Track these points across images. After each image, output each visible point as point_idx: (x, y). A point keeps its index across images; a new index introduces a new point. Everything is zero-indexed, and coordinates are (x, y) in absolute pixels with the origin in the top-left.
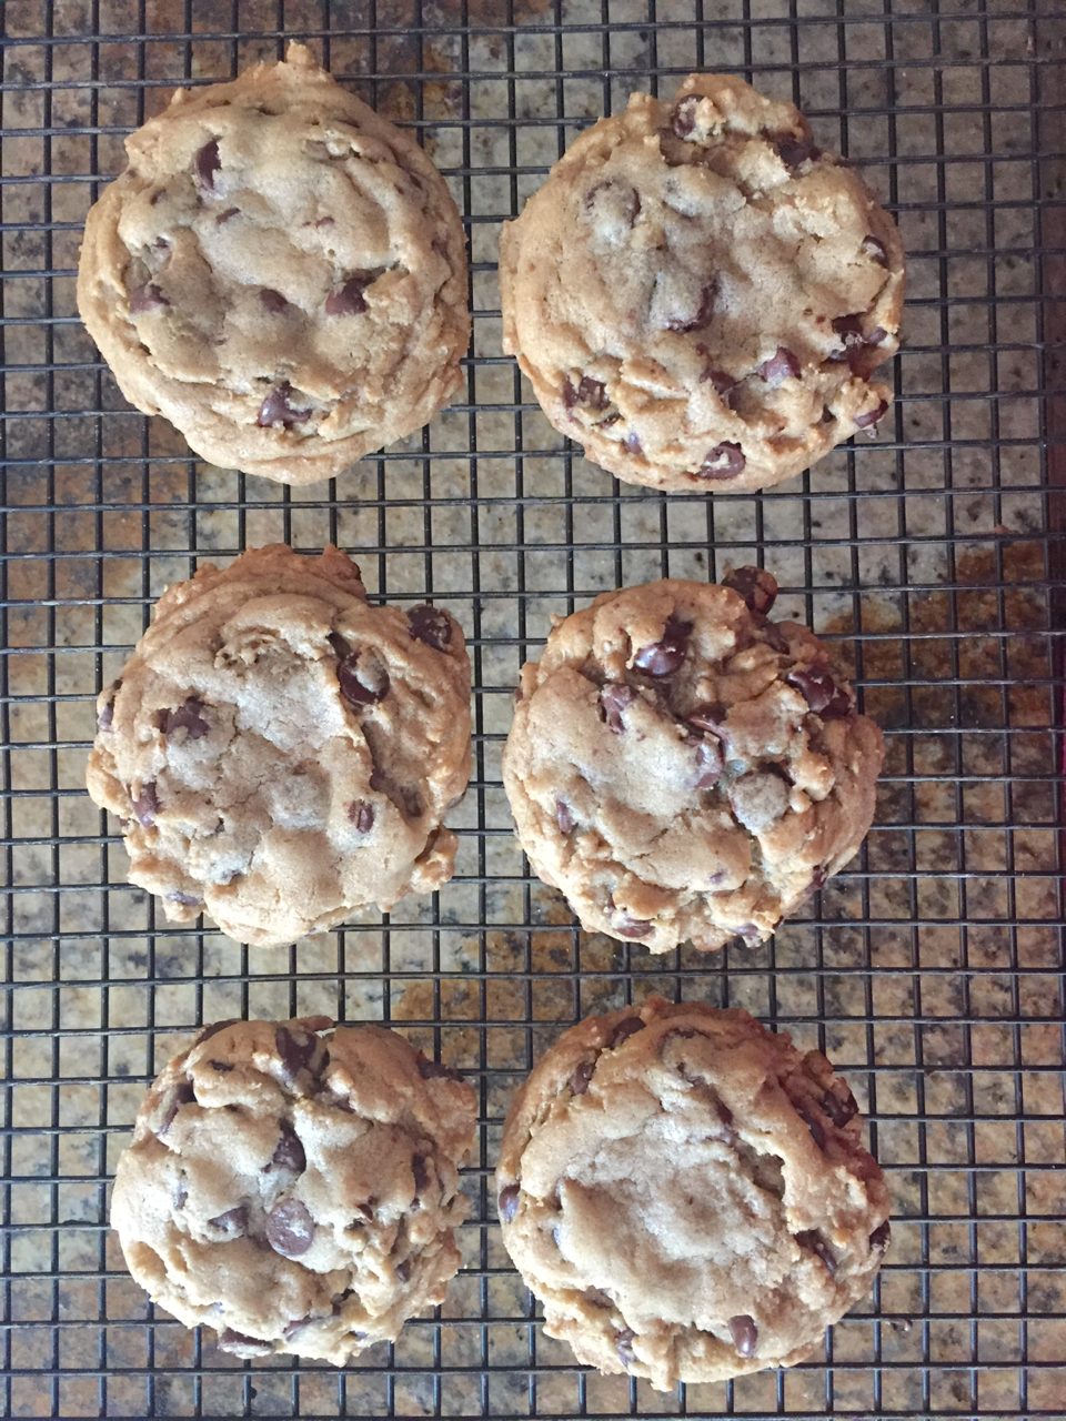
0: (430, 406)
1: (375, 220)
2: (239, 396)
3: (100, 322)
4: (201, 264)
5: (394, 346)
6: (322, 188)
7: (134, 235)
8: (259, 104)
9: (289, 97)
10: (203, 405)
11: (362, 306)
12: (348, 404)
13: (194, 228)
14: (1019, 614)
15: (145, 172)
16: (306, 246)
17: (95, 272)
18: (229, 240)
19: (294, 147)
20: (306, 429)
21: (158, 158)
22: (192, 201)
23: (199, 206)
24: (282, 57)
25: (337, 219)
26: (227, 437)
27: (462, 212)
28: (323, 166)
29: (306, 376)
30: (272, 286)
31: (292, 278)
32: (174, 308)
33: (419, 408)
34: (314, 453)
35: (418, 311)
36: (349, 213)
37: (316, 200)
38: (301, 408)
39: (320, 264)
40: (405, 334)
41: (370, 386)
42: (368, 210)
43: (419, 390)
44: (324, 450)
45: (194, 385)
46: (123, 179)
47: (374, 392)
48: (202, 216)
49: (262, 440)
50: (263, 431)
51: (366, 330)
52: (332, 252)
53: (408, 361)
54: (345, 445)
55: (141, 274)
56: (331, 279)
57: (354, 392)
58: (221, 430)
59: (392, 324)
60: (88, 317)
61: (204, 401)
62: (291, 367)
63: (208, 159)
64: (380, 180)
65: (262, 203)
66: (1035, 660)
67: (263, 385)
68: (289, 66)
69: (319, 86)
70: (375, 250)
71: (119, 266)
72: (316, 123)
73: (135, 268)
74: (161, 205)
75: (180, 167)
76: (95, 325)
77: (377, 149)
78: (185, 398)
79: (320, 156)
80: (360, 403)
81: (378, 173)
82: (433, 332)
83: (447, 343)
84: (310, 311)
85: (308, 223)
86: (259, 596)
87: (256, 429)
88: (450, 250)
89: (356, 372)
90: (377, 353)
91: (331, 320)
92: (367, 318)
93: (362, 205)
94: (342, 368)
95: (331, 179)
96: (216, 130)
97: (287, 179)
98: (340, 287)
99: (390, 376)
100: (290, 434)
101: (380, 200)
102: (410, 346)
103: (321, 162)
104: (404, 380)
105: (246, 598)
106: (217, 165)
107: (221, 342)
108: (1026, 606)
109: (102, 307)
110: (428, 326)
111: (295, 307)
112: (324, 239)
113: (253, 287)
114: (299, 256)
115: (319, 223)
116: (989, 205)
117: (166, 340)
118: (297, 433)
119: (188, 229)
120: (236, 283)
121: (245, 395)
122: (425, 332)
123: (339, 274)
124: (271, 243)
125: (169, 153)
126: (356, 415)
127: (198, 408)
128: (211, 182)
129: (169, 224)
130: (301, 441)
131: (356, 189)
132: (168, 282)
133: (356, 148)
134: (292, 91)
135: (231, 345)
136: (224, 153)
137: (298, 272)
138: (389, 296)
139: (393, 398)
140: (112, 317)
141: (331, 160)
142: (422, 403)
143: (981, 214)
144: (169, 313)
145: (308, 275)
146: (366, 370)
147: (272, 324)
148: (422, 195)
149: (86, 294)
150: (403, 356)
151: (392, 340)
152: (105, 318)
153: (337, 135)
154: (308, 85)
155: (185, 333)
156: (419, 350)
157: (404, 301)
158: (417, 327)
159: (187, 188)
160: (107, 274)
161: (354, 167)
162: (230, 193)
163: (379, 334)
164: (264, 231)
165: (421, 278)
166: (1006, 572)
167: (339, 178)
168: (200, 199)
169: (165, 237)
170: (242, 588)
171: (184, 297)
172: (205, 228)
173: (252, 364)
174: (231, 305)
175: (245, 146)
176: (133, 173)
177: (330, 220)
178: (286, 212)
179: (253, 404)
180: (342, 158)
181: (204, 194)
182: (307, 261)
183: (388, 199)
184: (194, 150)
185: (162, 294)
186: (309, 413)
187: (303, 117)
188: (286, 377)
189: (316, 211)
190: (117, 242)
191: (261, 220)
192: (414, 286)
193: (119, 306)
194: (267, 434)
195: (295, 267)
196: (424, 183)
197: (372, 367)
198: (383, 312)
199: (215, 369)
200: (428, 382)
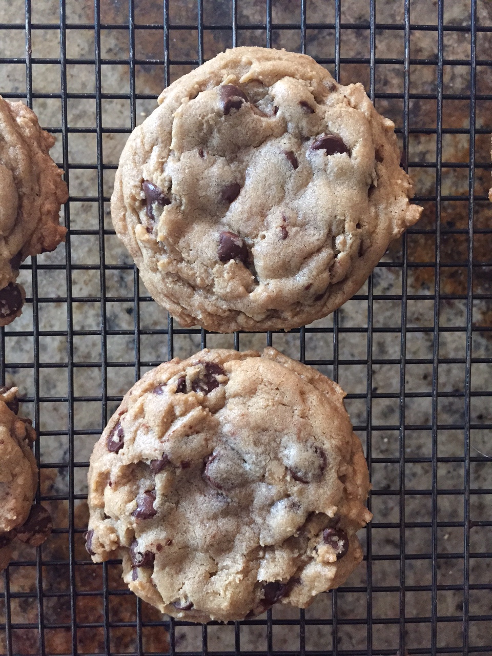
0: (164, 304)
1: (285, 269)
2: (161, 167)
3: (223, 63)
4: (259, 139)
5: (198, 281)
6: (311, 231)
7: (281, 90)
8: (375, 184)
9: (382, 206)
10: (157, 139)
11: (224, 259)
12: (157, 248)
13: (286, 135)
14: (124, 635)
15: (332, 98)
16: (270, 218)
17: (259, 59)
18: (274, 160)
19: (339, 210)
20: (143, 215)
21: (337, 109)
22: (305, 132)
23: (302, 138)
24: (412, 201)
25: (285, 242)
26: (137, 157)
27: (307, 326)
28: (326, 231)
29: (173, 217)
30: (243, 192)
31: (246, 207)
32: (223, 119)
33: (162, 296)
34: (128, 220)
35: (224, 298)
36: (290, 250)
37: (303, 226)
38: (155, 213)
39: (256, 228)
40: (208, 289)
41: (168, 263)
42: (293, 264)
43: (172, 297)
44: (130, 227)
45: (170, 133)
46: (329, 81)
47: (164, 266)
48: (294, 140)
49: (132, 183)
50: (138, 183)
51: (207, 262)
52: (264, 237)
53: (189, 290)
54: (134, 243)
55: (257, 94)
56: (247, 236)
57: (165, 252)
58: (141, 152)
59: (213, 280)
60: (230, 54)
61: (160, 140)
62: (181, 205)
63: (334, 145)
64: (314, 273)
65: (303, 185)
66: (96, 644)
67: (167, 184)
68: (404, 207)
69: (389, 228)
70: (265, 268)
71: (260, 77)
72: (359, 226)
73: (261, 90)
74: (300, 110)
75: (330, 124)
76: (222, 59)
77: (339, 270)
78: (161, 125)
79: (334, 228)
80: (158, 255)
81: (320, 272)
82: (210, 309)
83: (205, 318)
84: (224, 220)
85: (285, 220)
86: (15, 178)
87: (140, 178)
88: (274, 320)
89: (179, 253)
90: (192, 269)
91: (216, 235)
92: (216, 262)
93: (296, 260)
94: (182, 243)
95: (316, 237)
96: (355, 152)
97: (317, 205)
98: (239, 243)
99: (178, 278)
100: (137, 204)
101: (301, 273)
102: (201, 292)
103: (330, 231)
104: (177, 287)
105: (13, 169)
106: (329, 153)
107: (202, 155)
108: (129, 639)
109: (234, 64)
110: (215, 305)
111: (227, 208)
112: (272, 232)
113: (243, 179)
114: (262, 212)
115: (283, 228)
116: (370, 621)
117: (198, 112)
118: (140, 208)
119: (285, 130)
120: (247, 166)
121: (162, 171)
122: (210, 304)
123: (250, 242)
124: (274, 191)
125: (340, 116)
126: (150, 252)
127: (155, 136)
128: (317, 148)
129: (287, 115)
130: (135, 212)
131: (308, 256)
132: (243, 115)
133: (340, 256)
134: (386, 208)
135: (199, 160)
136: (338, 158)
137: (251, 212)
138: (232, 278)
139: (163, 279)
140: (224, 71)
141: (330, 238)
142: (165, 299)
143: (365, 616)
144: (219, 115)
145: (248, 219)
146: (182, 260)
147: (212, 192)
148: (309, 302)
149: (245, 53)
150: (194, 288)
151: (202, 280)
152: (226, 66)
153: (349, 242)
154: (390, 220)
155: (205, 126)
156: (198, 298)
157: (228, 290)
158: (214, 298)
159: (315, 129)
160: (256, 68)
161: (325, 254)
162: (310, 161)
163: (206, 271)
164: (282, 187)
165: (245, 301)
166: (149, 628)
167: (316, 243)
168: (308, 139)
169: (279, 113)
170: (21, 168)
171: (232, 127)
172: (285, 143)
173: (181, 176)
174: (230, 161)
175: (343, 173)
176: (333, 89)
177: (286, 236)
178: (296, 203)
179: (154, 177)
180: (333, 246)
181: (310, 143)
182: (258, 219)
183: (301, 279)
184: (341, 135)
185: (233, 110)
186: (152, 218)
187: (364, 218)
188: (173, 202)
189: (294, 225)
190: (278, 76)
191: (289, 186)
192: (240, 297)
193: (232, 77)
194: (136, 186)
195: (254, 209)
196: (319, 303)
197: (184, 264)
198: (221, 274)
199: (181, 149)
200: (178, 304)
